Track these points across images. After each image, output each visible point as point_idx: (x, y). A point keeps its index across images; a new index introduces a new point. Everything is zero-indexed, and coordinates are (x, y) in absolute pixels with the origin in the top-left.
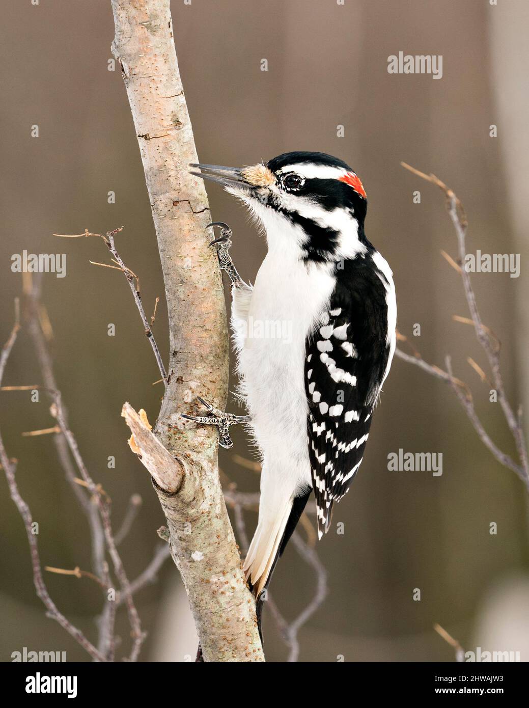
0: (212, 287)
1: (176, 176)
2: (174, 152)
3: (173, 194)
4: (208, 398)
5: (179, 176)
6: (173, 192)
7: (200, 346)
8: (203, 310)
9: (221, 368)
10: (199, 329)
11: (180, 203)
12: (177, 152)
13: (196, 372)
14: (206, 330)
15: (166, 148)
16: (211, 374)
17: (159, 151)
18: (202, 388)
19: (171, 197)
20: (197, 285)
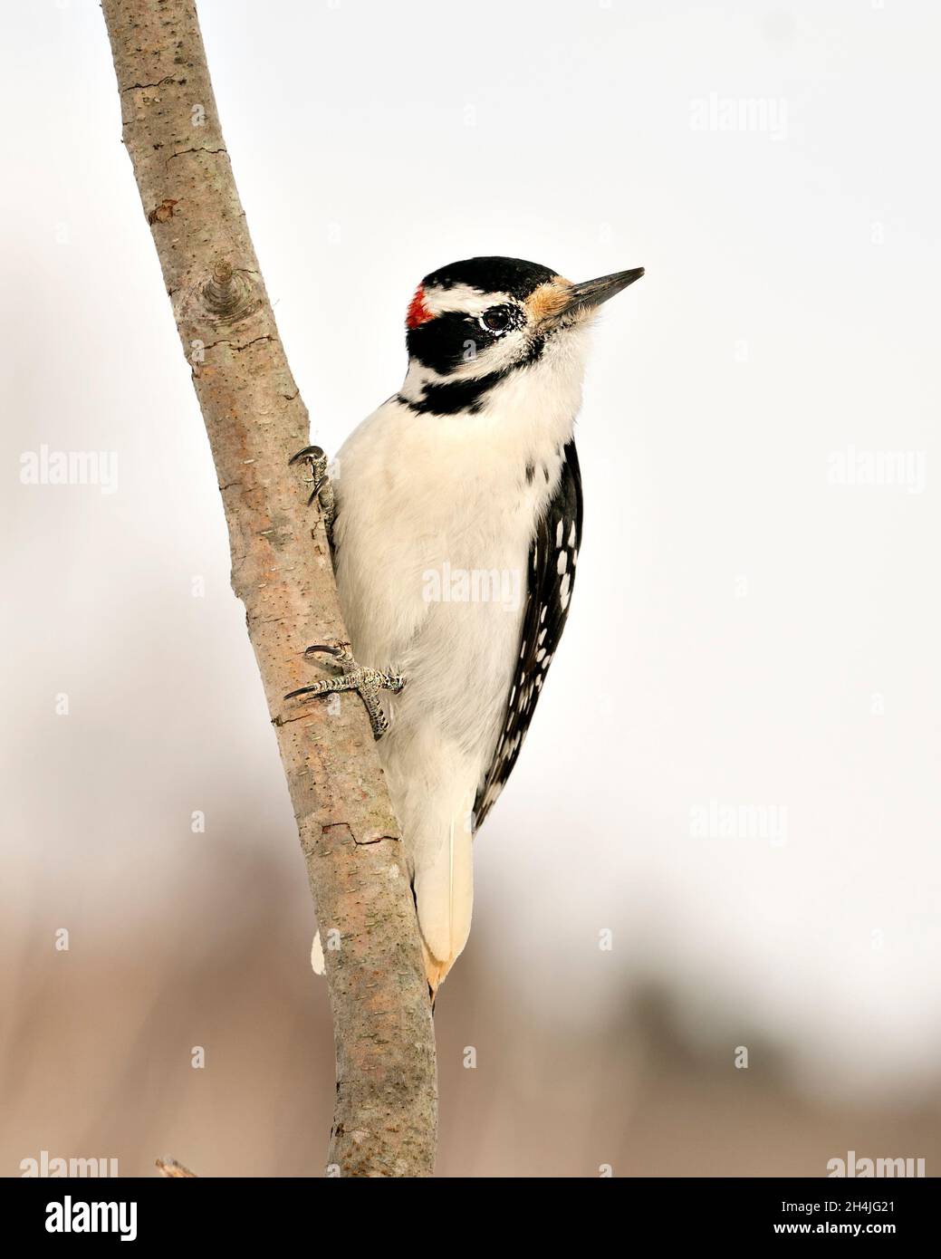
0: (390, 968)
1: (326, 782)
2: (319, 743)
3: (321, 814)
4: (384, 1158)
5: (330, 783)
6: (321, 811)
7: (369, 1069)
8: (374, 1008)
9: (409, 1107)
10: (368, 1041)
11: (333, 828)
12: (326, 743)
13: (364, 1115)
14: (380, 1042)
15: (307, 737)
16: (389, 1118)
17: (296, 743)
18: (374, 1142)
19: (320, 818)
20: (363, 965)
